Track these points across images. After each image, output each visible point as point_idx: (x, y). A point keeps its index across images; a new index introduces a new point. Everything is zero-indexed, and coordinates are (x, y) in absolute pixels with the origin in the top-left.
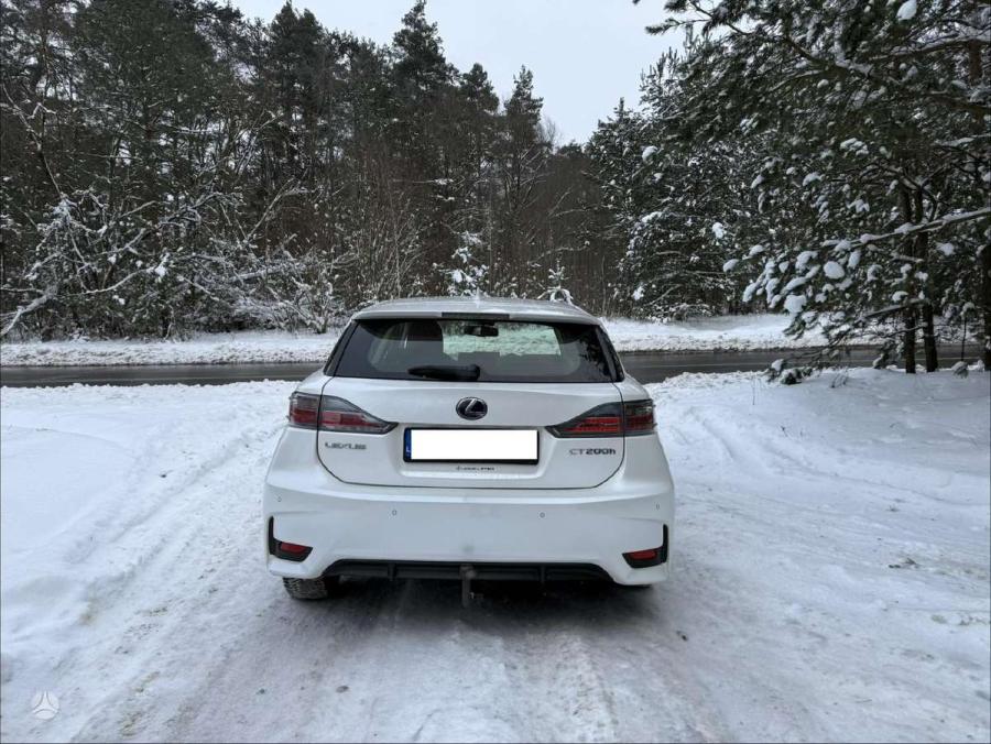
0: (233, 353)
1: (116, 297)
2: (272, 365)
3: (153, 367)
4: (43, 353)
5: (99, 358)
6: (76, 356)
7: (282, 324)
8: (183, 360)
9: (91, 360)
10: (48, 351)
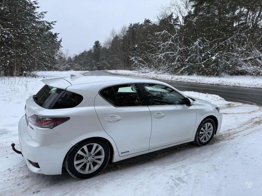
0: (223, 82)
1: (202, 65)
2: (232, 87)
3: (201, 84)
4: (181, 78)
5: (191, 81)
6: (186, 80)
7: (254, 74)
8: (209, 83)
9: (189, 81)
10: (182, 78)
